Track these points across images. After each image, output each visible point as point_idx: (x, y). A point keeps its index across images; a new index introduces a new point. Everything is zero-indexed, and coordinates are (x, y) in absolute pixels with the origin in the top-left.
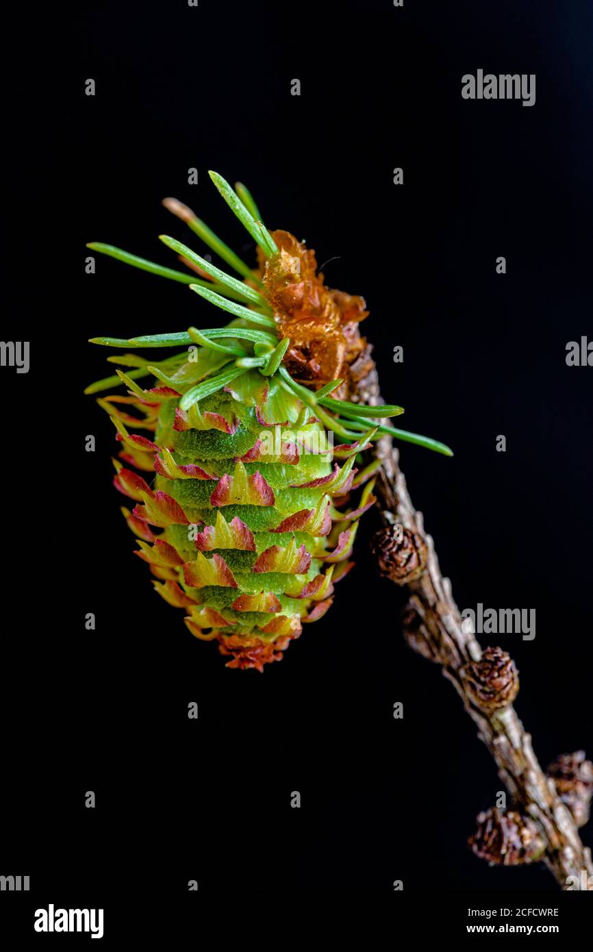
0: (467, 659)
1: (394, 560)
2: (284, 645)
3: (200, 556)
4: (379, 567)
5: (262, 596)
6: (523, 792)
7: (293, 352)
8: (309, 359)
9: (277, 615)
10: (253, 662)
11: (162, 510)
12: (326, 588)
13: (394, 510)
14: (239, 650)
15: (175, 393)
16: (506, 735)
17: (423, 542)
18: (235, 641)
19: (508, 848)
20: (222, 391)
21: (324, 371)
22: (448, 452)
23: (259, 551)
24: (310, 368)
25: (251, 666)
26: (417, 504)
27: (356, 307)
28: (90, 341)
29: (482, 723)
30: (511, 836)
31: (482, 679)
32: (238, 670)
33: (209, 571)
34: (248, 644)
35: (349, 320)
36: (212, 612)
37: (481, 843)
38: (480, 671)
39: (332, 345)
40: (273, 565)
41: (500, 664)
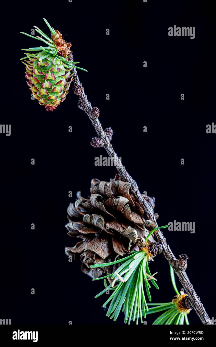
0: (90, 110)
1: (77, 91)
2: (57, 106)
3: (42, 89)
4: (74, 92)
5: (53, 97)
6: (100, 134)
7: (59, 52)
8: (61, 53)
9: (56, 100)
10: (51, 109)
11: (35, 81)
12: (64, 96)
13: (77, 82)
14: (49, 107)
15: (37, 59)
16: (97, 124)
17: (82, 88)
18: (48, 105)
19: (97, 144)
20: (46, 59)
21: (64, 56)
22: (87, 71)
23: (53, 88)
24: (62, 55)
25: (51, 110)
26: (80, 81)
27: (70, 44)
28: (22, 49)
29: (93, 121)
30: (98, 142)
31: (93, 112)
32: (48, 111)
33: (43, 92)
34: (50, 106)
35: (68, 47)
36: (44, 100)
37: (92, 143)
38: (93, 111)
39: (66, 51)
40: (55, 90)
41: (96, 110)
